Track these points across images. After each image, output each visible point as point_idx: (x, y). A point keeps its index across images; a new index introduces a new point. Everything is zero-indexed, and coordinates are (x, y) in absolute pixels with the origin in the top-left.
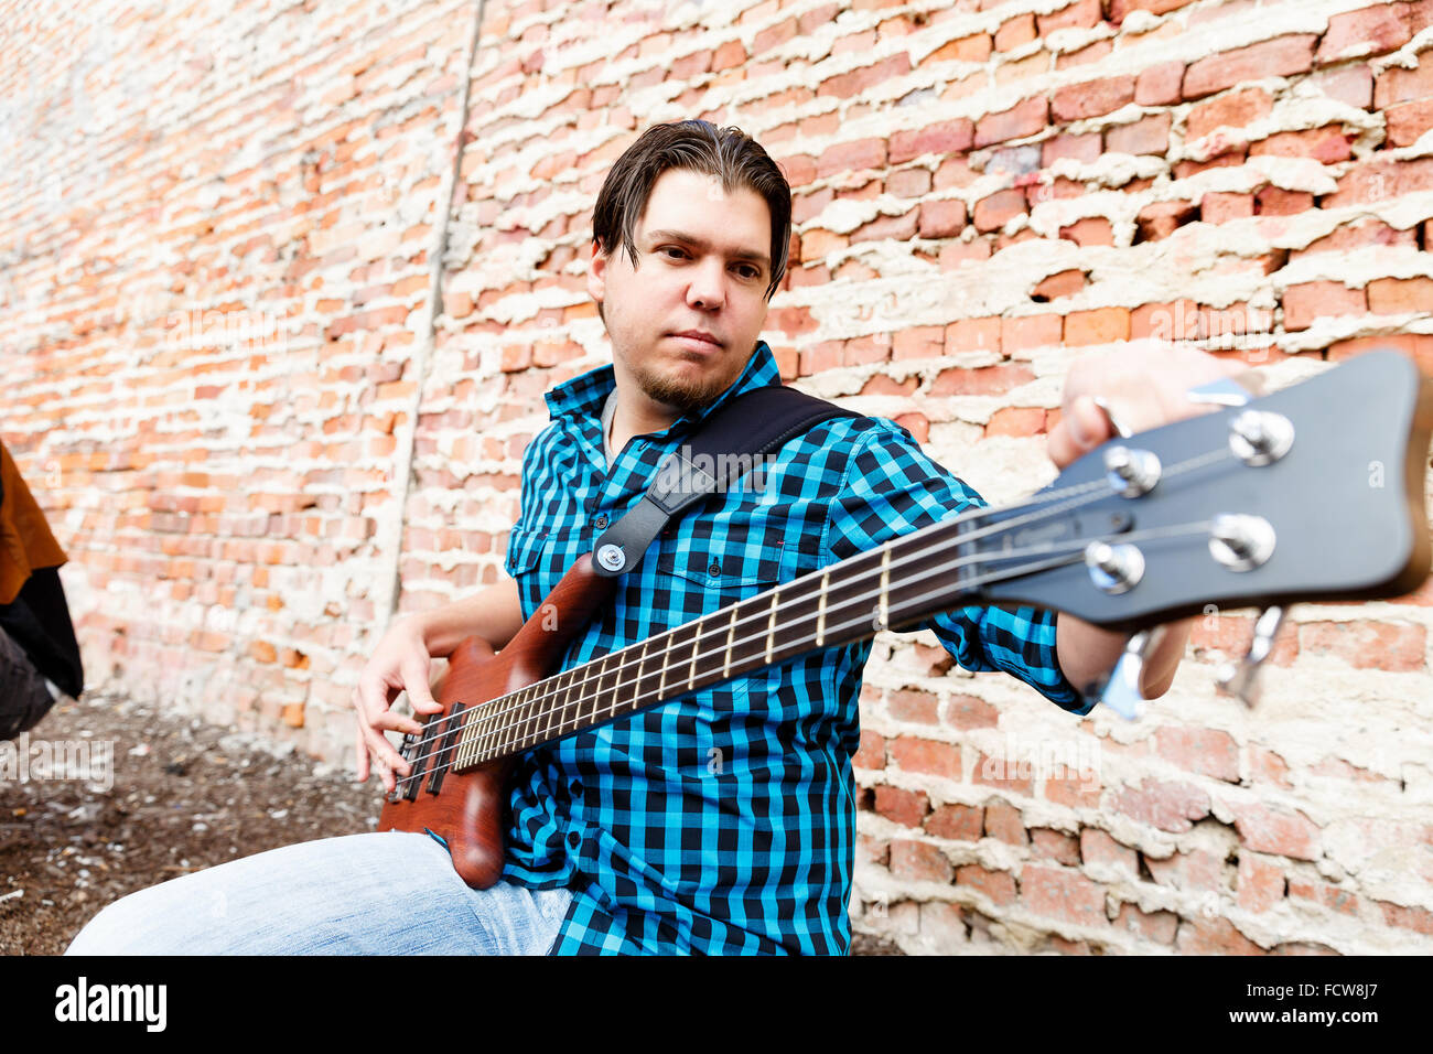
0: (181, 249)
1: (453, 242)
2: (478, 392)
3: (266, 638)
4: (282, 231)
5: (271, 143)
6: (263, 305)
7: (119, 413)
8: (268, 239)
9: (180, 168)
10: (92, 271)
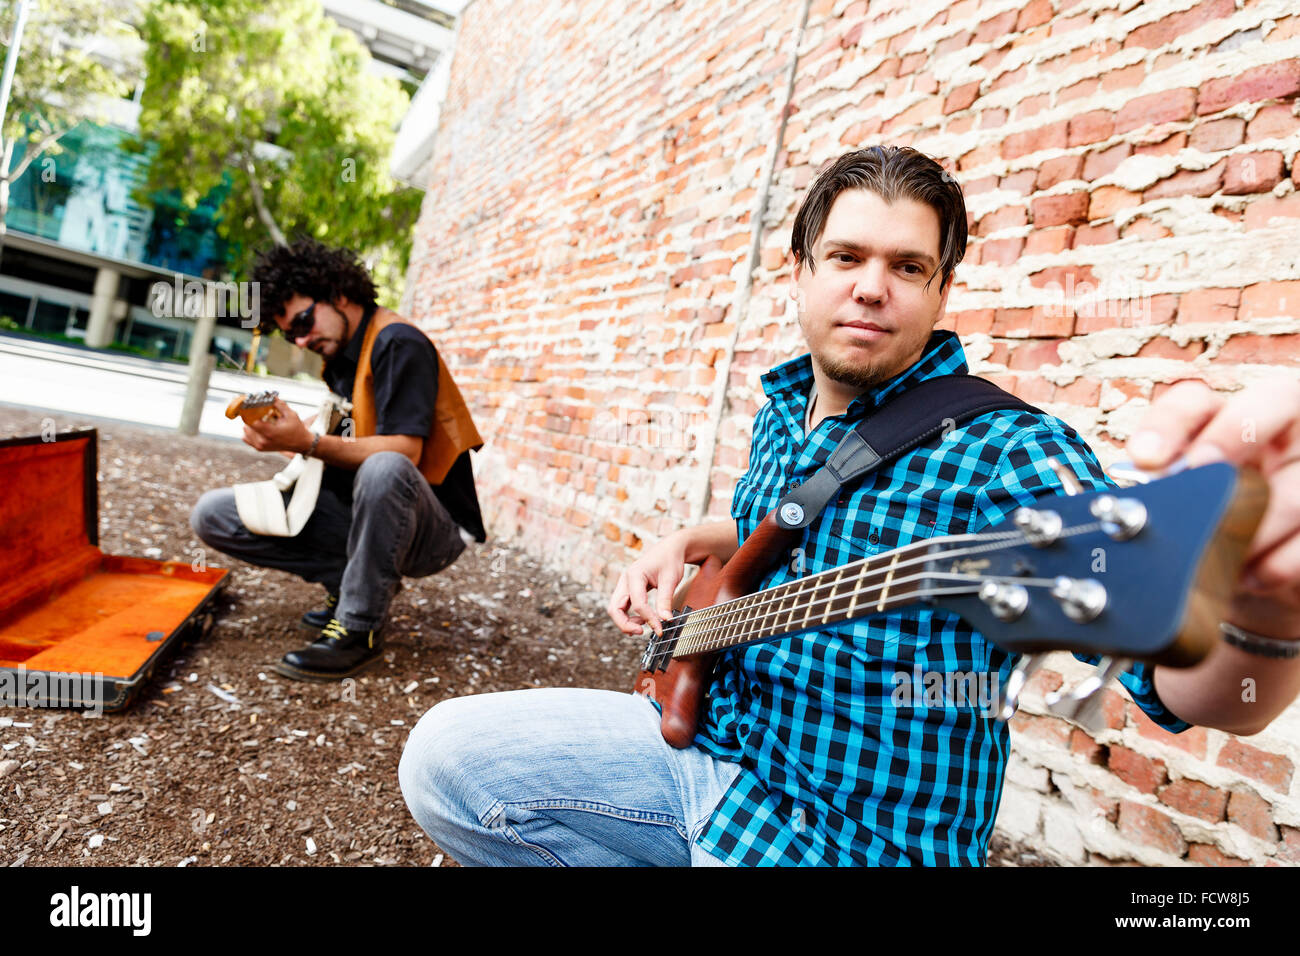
0: (578, 211)
1: (772, 204)
2: (782, 335)
3: (614, 521)
4: (646, 197)
5: (644, 122)
6: (629, 257)
7: (531, 338)
8: (636, 202)
9: (581, 147)
10: (521, 228)
